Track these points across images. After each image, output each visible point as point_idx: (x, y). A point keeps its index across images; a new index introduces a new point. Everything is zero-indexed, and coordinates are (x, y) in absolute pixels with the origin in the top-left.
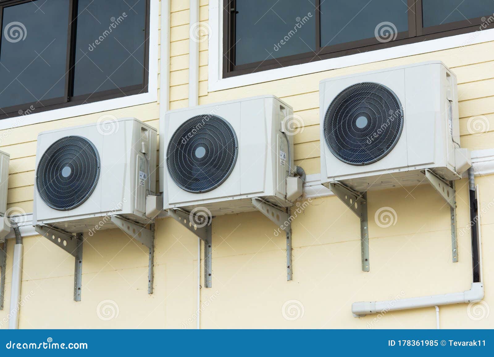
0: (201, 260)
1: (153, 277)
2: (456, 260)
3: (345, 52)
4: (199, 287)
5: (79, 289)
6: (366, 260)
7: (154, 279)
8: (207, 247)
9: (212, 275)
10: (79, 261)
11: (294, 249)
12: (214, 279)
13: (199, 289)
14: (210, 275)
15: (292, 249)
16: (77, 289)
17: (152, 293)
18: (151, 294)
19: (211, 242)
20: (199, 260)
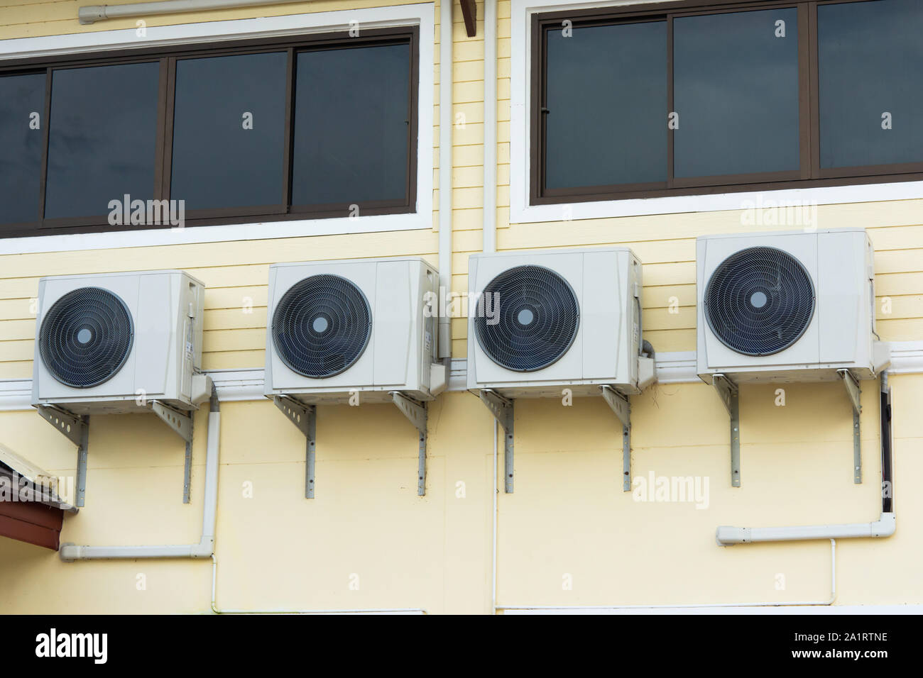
0: (497, 454)
1: (426, 473)
2: (859, 481)
4: (495, 491)
5: (311, 481)
6: (736, 472)
7: (427, 476)
8: (508, 437)
9: (514, 476)
10: (310, 442)
11: (634, 449)
12: (516, 482)
13: (495, 492)
14: (511, 476)
15: (631, 450)
16: (309, 481)
17: (424, 495)
18: (422, 497)
19: (512, 432)
20: (495, 455)
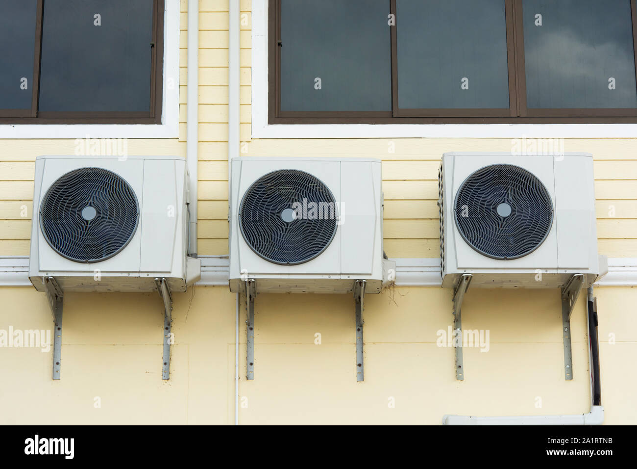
0: (239, 344)
1: (170, 359)
2: (570, 377)
3: (432, 120)
4: (237, 378)
5: (58, 363)
6: (460, 367)
7: (171, 362)
8: (248, 329)
9: (255, 364)
10: (57, 327)
11: (366, 344)
12: (257, 370)
14: (251, 364)
15: (363, 344)
16: (55, 363)
17: (168, 380)
18: (166, 381)
19: (253, 324)
20: (237, 344)
